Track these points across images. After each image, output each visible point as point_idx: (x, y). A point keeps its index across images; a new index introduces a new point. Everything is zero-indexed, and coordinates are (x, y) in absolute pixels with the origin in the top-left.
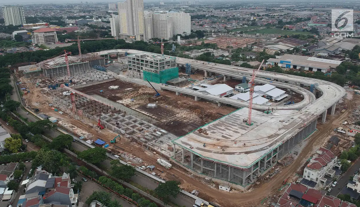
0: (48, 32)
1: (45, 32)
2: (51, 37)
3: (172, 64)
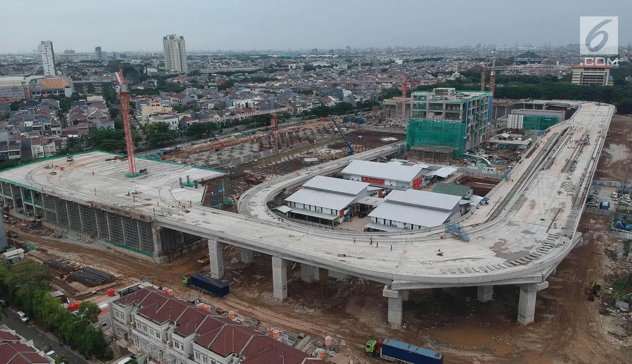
0: (593, 69)
1: (586, 69)
2: (597, 80)
3: (448, 113)
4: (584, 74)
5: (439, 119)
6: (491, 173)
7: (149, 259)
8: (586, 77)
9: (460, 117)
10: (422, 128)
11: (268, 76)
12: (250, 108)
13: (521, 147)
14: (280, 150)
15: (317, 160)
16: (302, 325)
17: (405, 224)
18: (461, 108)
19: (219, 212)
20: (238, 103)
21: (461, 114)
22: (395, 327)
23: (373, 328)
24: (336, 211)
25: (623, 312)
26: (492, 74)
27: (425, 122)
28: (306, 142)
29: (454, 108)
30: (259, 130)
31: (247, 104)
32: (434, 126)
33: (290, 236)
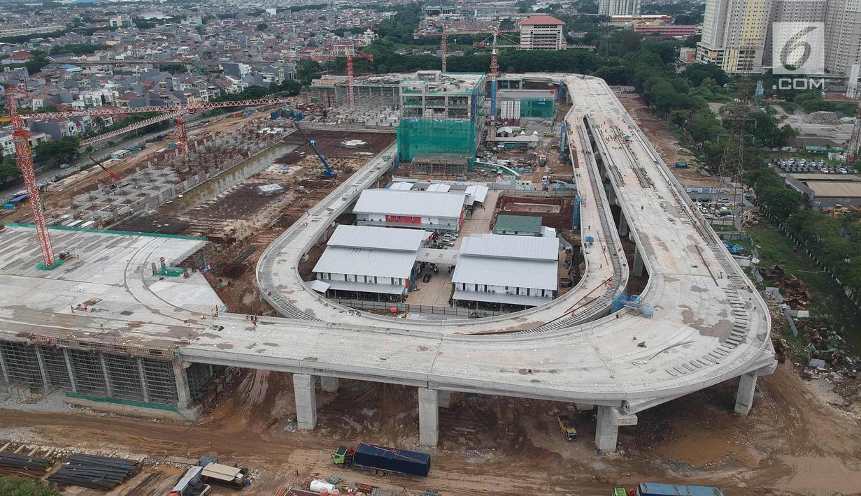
0: (544, 26)
1: (536, 26)
2: (549, 39)
3: (451, 109)
4: (534, 33)
5: (441, 118)
6: (528, 188)
7: (172, 414)
8: (537, 36)
9: (469, 114)
10: (419, 131)
11: (89, 41)
12: (109, 103)
13: (530, 145)
14: (208, 175)
15: (280, 188)
16: (498, 484)
17: (507, 288)
18: (469, 102)
19: (272, 321)
20: (87, 96)
21: (469, 109)
22: (612, 455)
23: (588, 464)
24: (400, 279)
25: (822, 372)
26: (494, 53)
27: (421, 122)
28: (238, 157)
29: (458, 102)
30: (147, 142)
31: (103, 97)
32: (435, 126)
33: (423, 349)
